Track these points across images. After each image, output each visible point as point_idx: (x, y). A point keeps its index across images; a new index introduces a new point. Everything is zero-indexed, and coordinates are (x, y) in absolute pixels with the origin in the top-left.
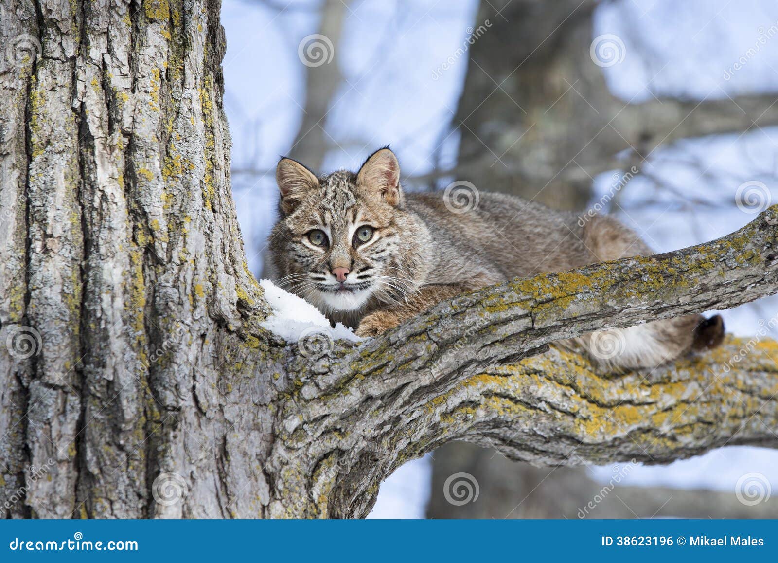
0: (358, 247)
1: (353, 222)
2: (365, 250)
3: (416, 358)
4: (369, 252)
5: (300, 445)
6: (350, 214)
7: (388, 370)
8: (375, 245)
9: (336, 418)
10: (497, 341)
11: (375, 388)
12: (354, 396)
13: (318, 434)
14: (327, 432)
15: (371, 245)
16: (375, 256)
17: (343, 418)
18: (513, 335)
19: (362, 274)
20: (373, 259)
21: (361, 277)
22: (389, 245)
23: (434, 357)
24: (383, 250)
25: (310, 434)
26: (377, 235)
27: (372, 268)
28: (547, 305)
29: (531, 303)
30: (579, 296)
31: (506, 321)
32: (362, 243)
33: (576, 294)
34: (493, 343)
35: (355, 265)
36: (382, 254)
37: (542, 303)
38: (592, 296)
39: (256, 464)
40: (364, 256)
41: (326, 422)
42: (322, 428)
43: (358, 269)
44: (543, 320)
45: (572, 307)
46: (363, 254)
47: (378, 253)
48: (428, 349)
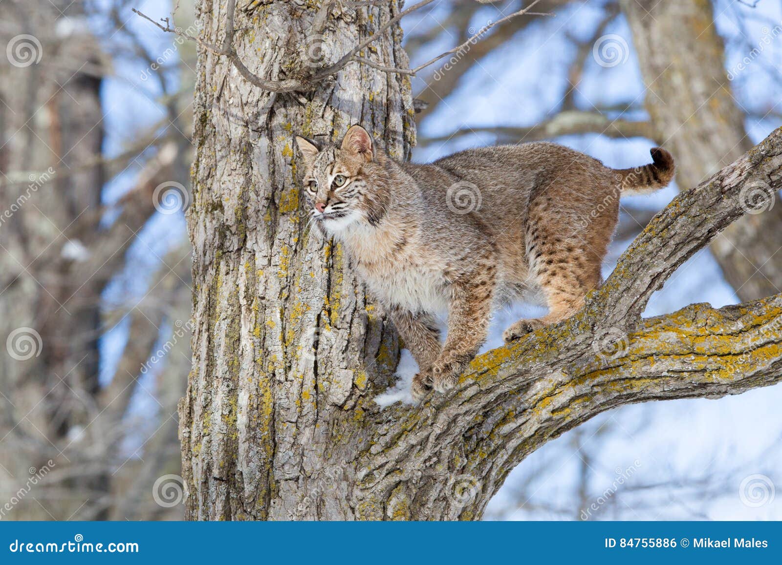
0: (335, 189)
1: (331, 174)
2: (340, 192)
3: (428, 418)
4: (343, 193)
5: (371, 485)
6: (329, 169)
7: (418, 427)
8: (348, 187)
9: (394, 463)
10: (465, 401)
11: (413, 439)
12: (402, 446)
13: (383, 476)
14: (389, 473)
15: (344, 188)
16: (348, 195)
17: (397, 462)
18: (473, 396)
19: (335, 206)
20: (346, 197)
21: (333, 209)
22: (356, 186)
23: (435, 416)
24: (353, 190)
25: (377, 476)
26: (348, 181)
27: (345, 203)
28: (484, 375)
29: (476, 375)
30: (502, 365)
31: (466, 388)
32: (338, 187)
33: (501, 364)
34: (463, 403)
35: (330, 201)
36: (353, 193)
37: (482, 374)
38: (511, 364)
39: (344, 503)
40: (339, 195)
41: (387, 467)
42: (384, 472)
43: (333, 203)
44: (485, 384)
45: (501, 373)
46: (339, 194)
47: (349, 192)
48: (431, 411)
